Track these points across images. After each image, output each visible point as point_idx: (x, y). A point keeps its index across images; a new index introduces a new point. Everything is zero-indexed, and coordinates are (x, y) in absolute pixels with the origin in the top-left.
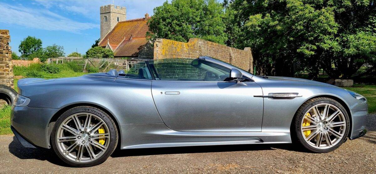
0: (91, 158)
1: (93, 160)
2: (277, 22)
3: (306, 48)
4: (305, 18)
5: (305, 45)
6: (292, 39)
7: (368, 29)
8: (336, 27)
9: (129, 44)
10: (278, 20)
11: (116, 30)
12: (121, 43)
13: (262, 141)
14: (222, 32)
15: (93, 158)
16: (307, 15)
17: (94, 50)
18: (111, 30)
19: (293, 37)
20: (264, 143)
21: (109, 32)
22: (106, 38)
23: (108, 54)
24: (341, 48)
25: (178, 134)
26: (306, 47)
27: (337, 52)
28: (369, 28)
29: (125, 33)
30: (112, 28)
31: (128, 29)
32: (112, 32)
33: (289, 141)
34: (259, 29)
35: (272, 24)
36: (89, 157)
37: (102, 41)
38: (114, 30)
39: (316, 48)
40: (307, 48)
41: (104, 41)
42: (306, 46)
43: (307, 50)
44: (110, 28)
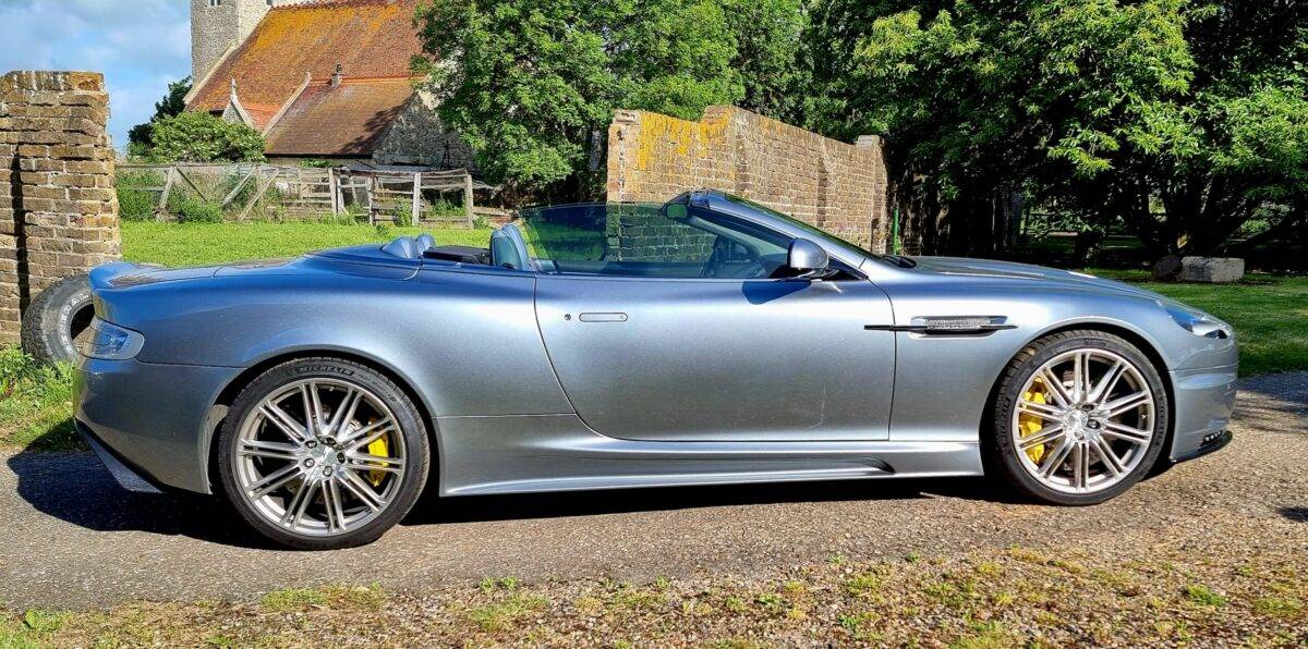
0: (329, 524)
1: (334, 531)
2: (974, 44)
3: (1078, 145)
4: (1084, 35)
5: (1076, 134)
6: (1033, 108)
7: (1291, 78)
8: (1184, 68)
9: (327, 103)
10: (977, 36)
11: (260, 42)
12: (292, 99)
13: (889, 469)
14: (724, 63)
15: (337, 526)
16: (1091, 24)
17: (178, 128)
18: (241, 42)
19: (1038, 101)
20: (897, 475)
21: (233, 48)
22: (220, 75)
23: (239, 143)
24: (1200, 146)
25: (622, 447)
26: (1081, 140)
27: (1184, 159)
28: (1295, 71)
29: (303, 58)
30: (246, 29)
31: (317, 39)
32: (243, 50)
33: (975, 470)
34: (911, 67)
35: (957, 49)
36: (325, 519)
37: (199, 86)
38: (252, 39)
39: (1114, 146)
40: (1085, 145)
41: (211, 85)
42: (1079, 137)
43: (1083, 151)
44: (233, 35)
